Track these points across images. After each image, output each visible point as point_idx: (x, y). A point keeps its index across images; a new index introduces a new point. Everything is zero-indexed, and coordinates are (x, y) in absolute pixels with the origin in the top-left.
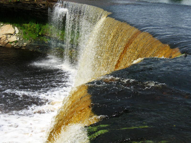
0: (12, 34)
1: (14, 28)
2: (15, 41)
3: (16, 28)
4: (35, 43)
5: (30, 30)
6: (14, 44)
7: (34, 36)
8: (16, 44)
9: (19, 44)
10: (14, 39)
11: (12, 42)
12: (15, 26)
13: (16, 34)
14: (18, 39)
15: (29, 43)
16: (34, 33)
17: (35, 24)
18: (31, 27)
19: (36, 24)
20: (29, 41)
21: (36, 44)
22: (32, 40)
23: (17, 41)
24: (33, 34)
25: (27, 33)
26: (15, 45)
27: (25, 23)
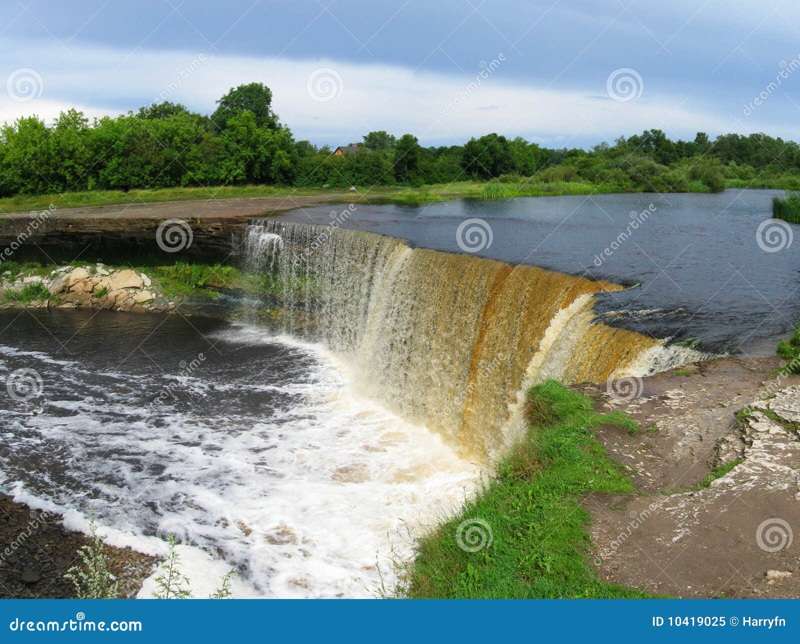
0: (139, 288)
1: (141, 276)
2: (149, 300)
3: (144, 276)
4: (190, 301)
5: (176, 278)
6: (149, 305)
7: (188, 289)
8: (153, 306)
9: (159, 304)
10: (145, 296)
11: (144, 303)
12: (140, 272)
13: (146, 286)
14: (154, 295)
15: (180, 302)
16: (186, 282)
17: (187, 265)
18: (180, 272)
19: (190, 265)
20: (177, 298)
21: (194, 303)
22: (183, 297)
23: (151, 301)
24: (182, 284)
25: (169, 284)
26: (151, 307)
27: (162, 265)
